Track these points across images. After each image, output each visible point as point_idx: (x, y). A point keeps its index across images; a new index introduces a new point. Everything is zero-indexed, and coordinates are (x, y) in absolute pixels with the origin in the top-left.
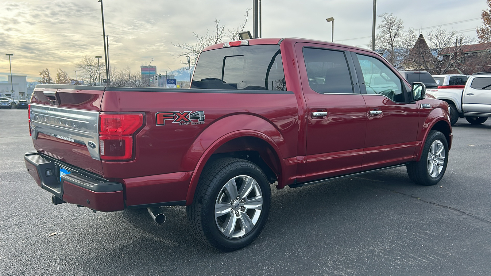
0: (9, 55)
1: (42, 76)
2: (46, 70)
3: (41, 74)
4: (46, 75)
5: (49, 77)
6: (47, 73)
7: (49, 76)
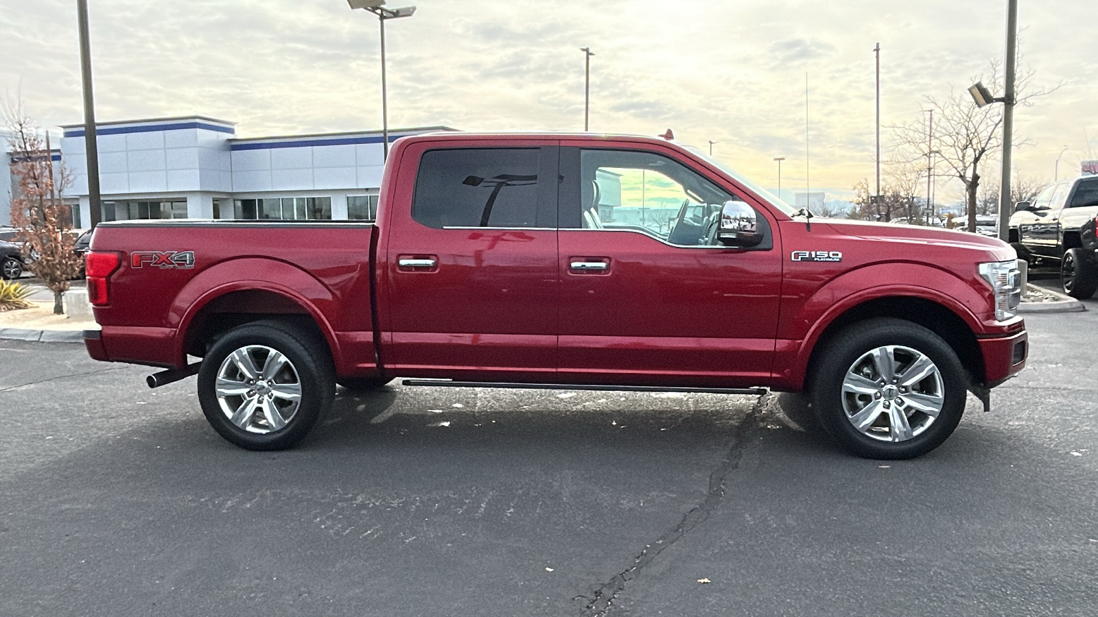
0: (780, 159)
1: (856, 191)
2: (865, 181)
3: (855, 188)
4: (863, 190)
5: (868, 193)
6: (865, 186)
7: (867, 190)
